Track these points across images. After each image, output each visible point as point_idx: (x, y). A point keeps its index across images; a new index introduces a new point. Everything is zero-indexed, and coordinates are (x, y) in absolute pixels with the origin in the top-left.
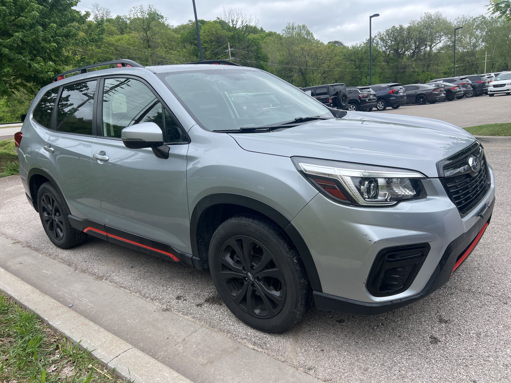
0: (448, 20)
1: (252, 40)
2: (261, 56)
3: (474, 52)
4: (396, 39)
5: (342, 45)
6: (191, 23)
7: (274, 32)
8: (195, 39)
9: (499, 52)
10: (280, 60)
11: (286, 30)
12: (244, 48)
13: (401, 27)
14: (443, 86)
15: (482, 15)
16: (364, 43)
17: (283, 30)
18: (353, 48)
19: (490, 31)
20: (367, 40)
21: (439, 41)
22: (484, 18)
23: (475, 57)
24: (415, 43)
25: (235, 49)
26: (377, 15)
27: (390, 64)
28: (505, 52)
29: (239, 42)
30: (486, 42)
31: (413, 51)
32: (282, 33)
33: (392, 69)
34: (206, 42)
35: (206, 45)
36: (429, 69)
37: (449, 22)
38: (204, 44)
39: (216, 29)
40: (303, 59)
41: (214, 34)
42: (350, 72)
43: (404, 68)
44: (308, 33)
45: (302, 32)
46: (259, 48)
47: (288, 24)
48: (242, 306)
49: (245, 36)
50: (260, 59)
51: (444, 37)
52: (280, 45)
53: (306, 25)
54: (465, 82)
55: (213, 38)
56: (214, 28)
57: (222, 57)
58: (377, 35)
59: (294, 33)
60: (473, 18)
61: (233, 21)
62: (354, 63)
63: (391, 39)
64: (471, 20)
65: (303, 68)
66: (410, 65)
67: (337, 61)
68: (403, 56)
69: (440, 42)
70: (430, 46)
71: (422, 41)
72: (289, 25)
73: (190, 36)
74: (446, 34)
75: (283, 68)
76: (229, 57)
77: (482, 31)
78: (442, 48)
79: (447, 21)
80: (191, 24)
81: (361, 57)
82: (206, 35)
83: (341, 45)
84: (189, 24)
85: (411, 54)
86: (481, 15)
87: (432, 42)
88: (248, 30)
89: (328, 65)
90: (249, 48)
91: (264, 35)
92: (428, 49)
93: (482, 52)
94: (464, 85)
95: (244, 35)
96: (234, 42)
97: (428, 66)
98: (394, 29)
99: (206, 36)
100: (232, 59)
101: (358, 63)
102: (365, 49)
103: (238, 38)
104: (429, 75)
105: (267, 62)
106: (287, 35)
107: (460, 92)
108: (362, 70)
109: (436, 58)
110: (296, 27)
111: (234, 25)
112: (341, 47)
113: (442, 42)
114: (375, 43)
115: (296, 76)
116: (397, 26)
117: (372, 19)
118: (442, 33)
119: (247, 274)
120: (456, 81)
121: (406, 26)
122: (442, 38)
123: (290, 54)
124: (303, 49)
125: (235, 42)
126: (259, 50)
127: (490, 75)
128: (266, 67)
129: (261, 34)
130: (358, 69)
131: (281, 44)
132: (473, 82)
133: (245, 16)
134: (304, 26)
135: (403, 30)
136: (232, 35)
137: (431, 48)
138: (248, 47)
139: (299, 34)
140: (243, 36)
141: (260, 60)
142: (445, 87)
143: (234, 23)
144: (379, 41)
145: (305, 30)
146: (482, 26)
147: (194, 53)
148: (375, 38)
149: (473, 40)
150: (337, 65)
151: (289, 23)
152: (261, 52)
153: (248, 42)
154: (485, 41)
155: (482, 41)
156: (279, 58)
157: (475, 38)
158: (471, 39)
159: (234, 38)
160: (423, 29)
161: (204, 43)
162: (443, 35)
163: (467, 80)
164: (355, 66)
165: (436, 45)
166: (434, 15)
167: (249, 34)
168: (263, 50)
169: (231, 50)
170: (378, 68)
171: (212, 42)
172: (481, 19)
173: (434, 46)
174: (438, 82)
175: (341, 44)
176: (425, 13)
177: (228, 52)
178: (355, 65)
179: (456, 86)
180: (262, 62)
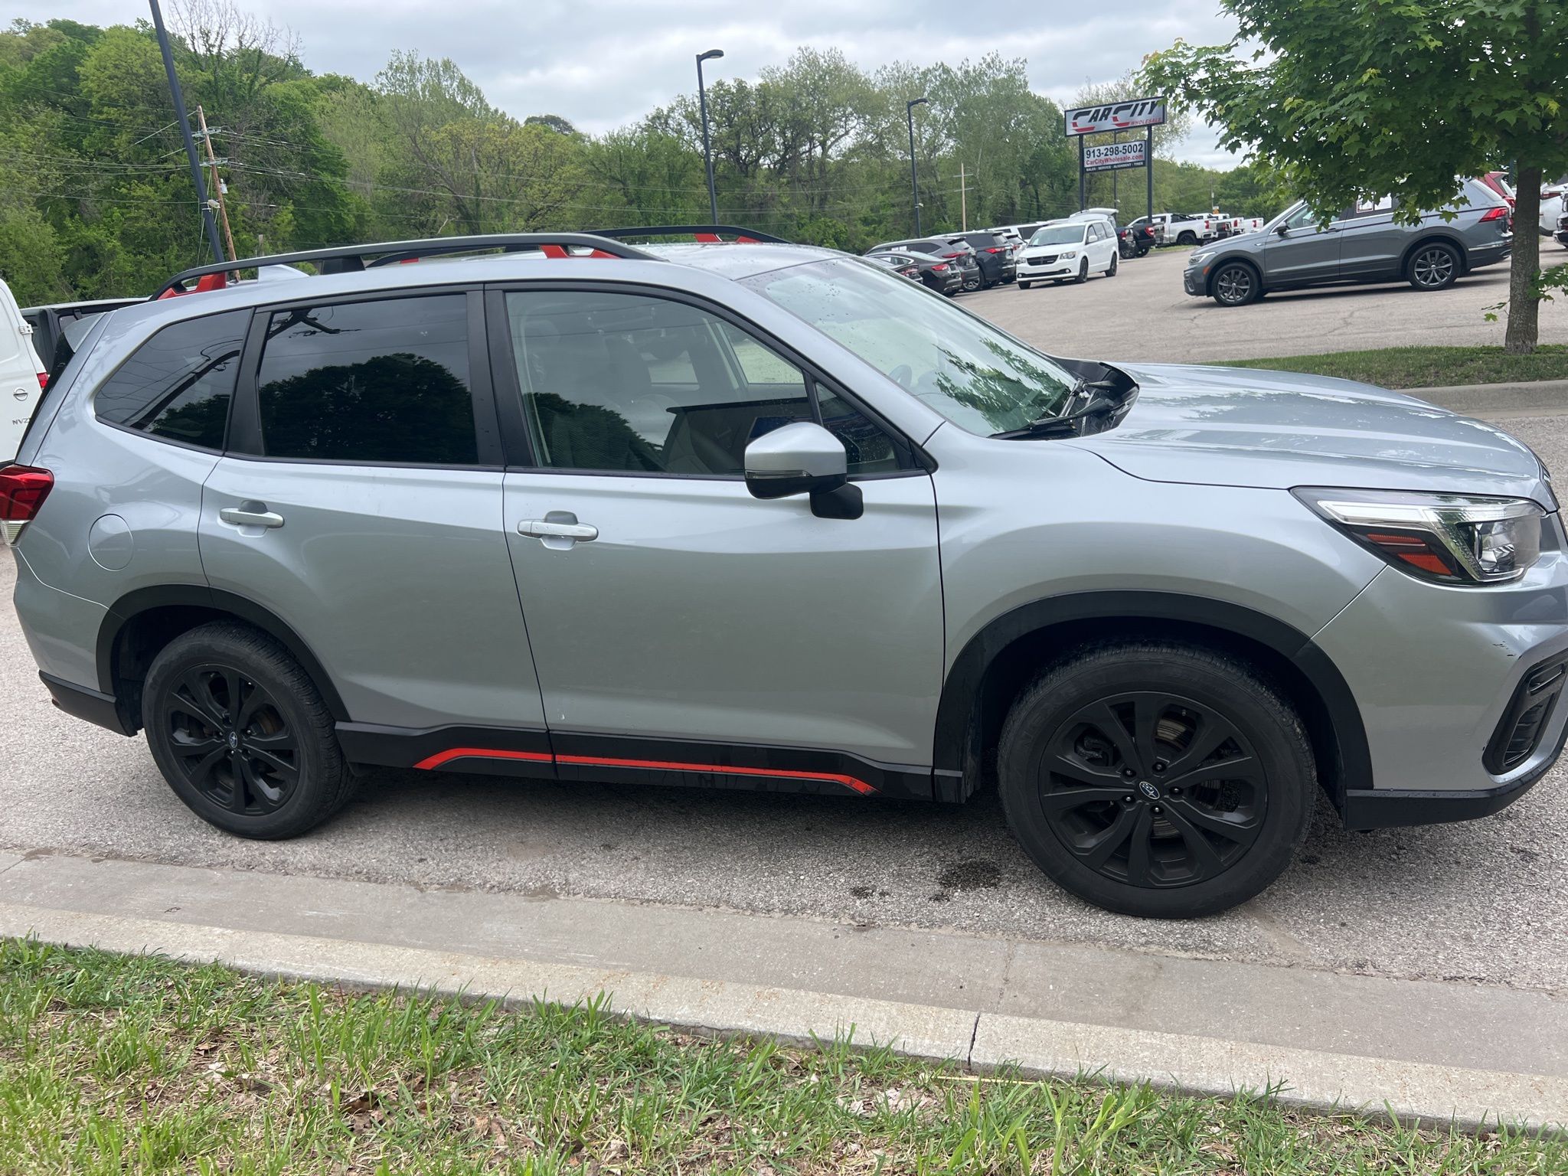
0: (861, 71)
1: (283, 102)
2: (319, 156)
3: (934, 163)
4: (730, 120)
5: (570, 129)
6: (25, 32)
7: (345, 78)
8: (61, 89)
9: (991, 167)
10: (386, 172)
11: (389, 74)
12: (257, 128)
13: (741, 87)
14: (912, 261)
15: (942, 64)
16: (640, 127)
17: (381, 74)
18: (614, 140)
19: (963, 107)
20: (650, 117)
21: (842, 132)
22: (946, 71)
23: (935, 176)
24: (782, 133)
25: (226, 129)
26: (718, 54)
27: (724, 194)
28: (1004, 164)
29: (235, 107)
30: (958, 137)
31: (779, 155)
32: (377, 81)
33: (729, 207)
34: (113, 103)
35: (112, 113)
36: (827, 208)
37: (866, 80)
38: (106, 109)
39: (143, 59)
40: (463, 171)
41: (138, 76)
42: (612, 213)
43: (762, 204)
44: (466, 88)
45: (445, 83)
46: (309, 131)
47: (395, 53)
48: (1114, 870)
49: (257, 85)
50: (318, 165)
51: (856, 121)
52: (374, 124)
53: (454, 61)
54: (960, 252)
55: (136, 88)
56: (137, 54)
57: (177, 154)
58: (674, 104)
59: (419, 86)
60: (920, 71)
61: (206, 35)
62: (622, 186)
63: (717, 118)
64: (916, 76)
65: (468, 197)
66: (776, 195)
67: (569, 179)
68: (755, 171)
69: (847, 133)
70: (823, 144)
71: (801, 129)
72: (398, 58)
73: (43, 78)
74: (860, 112)
75: (397, 196)
76: (207, 154)
77: (946, 108)
78: (853, 152)
79: (857, 76)
80: (24, 35)
81: (639, 169)
82: (110, 78)
83: (567, 129)
84: (17, 33)
85: (775, 164)
86: (939, 63)
87: (826, 133)
88: (266, 67)
89: (542, 191)
90: (273, 128)
91: (311, 85)
92: (818, 150)
93: (953, 165)
94: (961, 260)
95: (252, 82)
96: (216, 104)
97: (823, 200)
98: (720, 90)
99: (108, 81)
100: (219, 163)
101: (632, 188)
102: (649, 146)
103: (231, 92)
104: (828, 226)
105: (343, 176)
106: (395, 91)
107: (955, 277)
108: (648, 210)
109: (842, 177)
110: (420, 67)
111: (213, 46)
112: (566, 135)
113: (852, 132)
114: (672, 130)
115: (447, 224)
116: (730, 83)
117: (702, 62)
118: (850, 109)
119: (1137, 787)
120: (939, 247)
121: (753, 82)
122: (850, 122)
123: (417, 153)
124: (455, 139)
125: (220, 105)
126: (311, 135)
127: (1009, 231)
128: (344, 193)
129: (298, 83)
130: (634, 206)
131: (379, 119)
132: (979, 249)
133: (247, 20)
134: (447, 65)
135: (748, 95)
136: (209, 82)
137: (825, 150)
138: (270, 124)
139: (436, 90)
140: (247, 87)
141: (316, 168)
142: (920, 265)
143: (211, 42)
144: (684, 122)
145: (452, 78)
146: (944, 93)
147: (66, 140)
148: (672, 115)
149: (926, 131)
150: (573, 193)
151: (399, 52)
152: (317, 142)
153: (270, 110)
154: (955, 135)
155: (948, 136)
156: (379, 164)
157: (930, 125)
158: (922, 130)
159: (216, 93)
160: (800, 94)
161: (103, 105)
162: (852, 114)
163: (964, 244)
164: (627, 197)
165: (836, 140)
166: (824, 57)
167: (269, 82)
168: (323, 136)
169: (213, 132)
170: (692, 203)
171: (133, 104)
172: (940, 75)
173: (833, 143)
174: (894, 251)
175: (566, 126)
176: (800, 48)
177: (201, 139)
178: (625, 194)
179: (945, 263)
180: (326, 177)
